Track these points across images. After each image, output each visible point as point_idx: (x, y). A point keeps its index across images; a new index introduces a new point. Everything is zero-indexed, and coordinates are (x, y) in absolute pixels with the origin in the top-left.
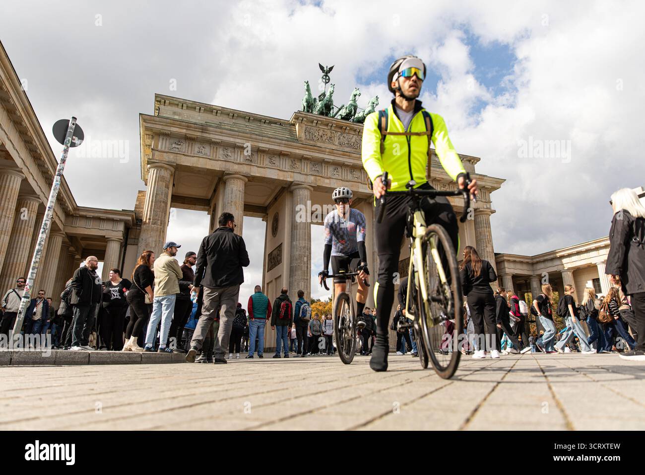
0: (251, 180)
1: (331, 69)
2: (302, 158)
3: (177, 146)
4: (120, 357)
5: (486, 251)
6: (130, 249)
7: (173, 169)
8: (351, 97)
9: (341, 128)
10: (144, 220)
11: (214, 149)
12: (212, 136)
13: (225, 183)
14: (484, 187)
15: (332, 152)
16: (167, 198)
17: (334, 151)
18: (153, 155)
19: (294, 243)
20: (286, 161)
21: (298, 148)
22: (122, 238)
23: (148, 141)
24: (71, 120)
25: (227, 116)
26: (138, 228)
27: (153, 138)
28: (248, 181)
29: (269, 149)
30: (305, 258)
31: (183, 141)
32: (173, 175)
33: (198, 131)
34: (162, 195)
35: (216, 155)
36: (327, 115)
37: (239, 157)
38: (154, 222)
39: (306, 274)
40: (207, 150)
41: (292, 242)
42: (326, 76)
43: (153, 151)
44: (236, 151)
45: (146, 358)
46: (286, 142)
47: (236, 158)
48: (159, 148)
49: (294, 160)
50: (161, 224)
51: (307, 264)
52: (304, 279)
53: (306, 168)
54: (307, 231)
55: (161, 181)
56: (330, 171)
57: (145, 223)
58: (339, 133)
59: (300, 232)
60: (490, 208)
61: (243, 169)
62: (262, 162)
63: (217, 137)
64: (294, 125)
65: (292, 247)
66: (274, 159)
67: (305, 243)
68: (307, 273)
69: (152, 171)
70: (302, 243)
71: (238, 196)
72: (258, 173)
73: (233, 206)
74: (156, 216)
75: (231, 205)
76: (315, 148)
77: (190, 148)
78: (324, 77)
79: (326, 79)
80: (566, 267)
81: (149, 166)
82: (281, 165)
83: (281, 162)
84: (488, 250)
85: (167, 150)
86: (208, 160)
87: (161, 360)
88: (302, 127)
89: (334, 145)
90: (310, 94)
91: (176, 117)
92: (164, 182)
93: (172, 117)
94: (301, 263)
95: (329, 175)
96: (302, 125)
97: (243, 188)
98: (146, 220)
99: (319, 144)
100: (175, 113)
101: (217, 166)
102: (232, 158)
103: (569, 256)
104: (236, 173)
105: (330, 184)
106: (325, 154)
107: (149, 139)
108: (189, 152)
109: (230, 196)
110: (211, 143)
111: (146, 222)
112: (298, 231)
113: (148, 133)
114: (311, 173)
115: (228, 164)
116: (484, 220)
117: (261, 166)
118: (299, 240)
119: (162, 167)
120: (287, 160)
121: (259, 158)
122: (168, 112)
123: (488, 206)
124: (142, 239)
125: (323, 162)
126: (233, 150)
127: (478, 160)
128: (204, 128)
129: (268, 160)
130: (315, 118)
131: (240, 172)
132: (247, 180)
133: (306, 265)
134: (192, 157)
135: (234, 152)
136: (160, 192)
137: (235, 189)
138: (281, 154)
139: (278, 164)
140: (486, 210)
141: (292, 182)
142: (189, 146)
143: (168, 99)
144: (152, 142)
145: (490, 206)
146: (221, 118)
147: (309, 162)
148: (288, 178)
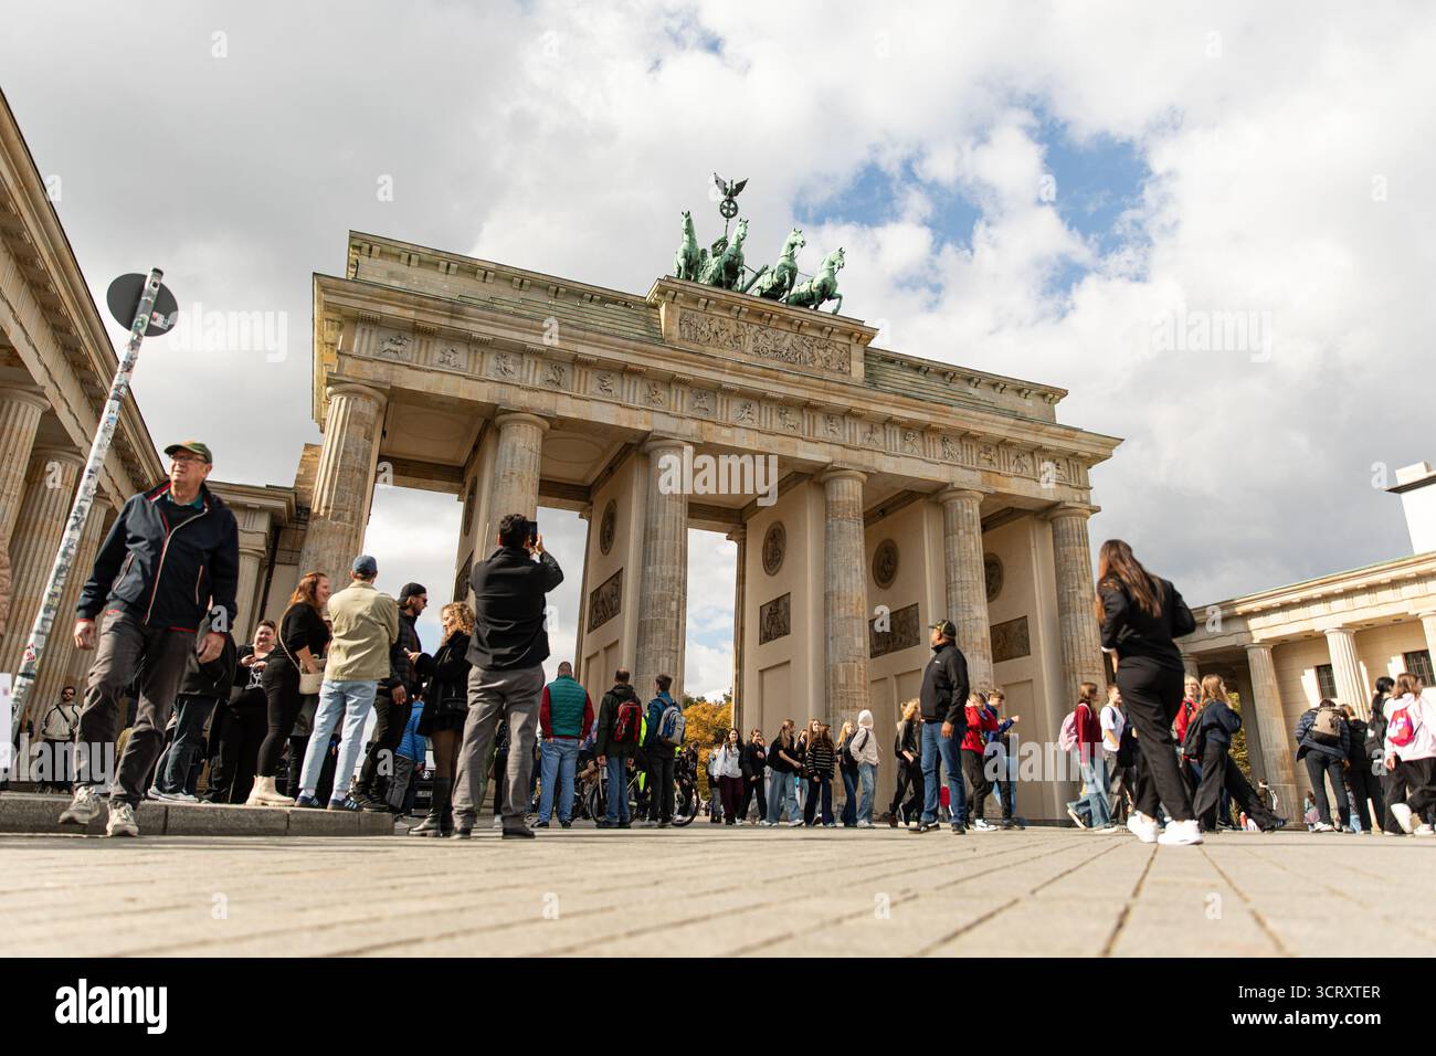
0: (557, 426)
1: (741, 186)
2: (672, 381)
3: (394, 348)
4: (238, 818)
5: (1077, 597)
6: (281, 573)
7: (382, 398)
8: (784, 250)
9: (760, 316)
10: (315, 510)
11: (475, 355)
12: (472, 327)
13: (498, 431)
14: (1074, 455)
15: (738, 369)
17: (744, 367)
18: (340, 365)
19: (650, 569)
20: (635, 385)
21: (664, 358)
22: (264, 549)
23: (330, 335)
24: (150, 274)
25: (507, 284)
26: (301, 527)
27: (341, 327)
28: (551, 427)
29: (599, 359)
30: (674, 604)
31: (408, 336)
32: (384, 411)
33: (442, 315)
34: (357, 454)
35: (481, 369)
36: (729, 286)
37: (531, 375)
38: (338, 513)
39: (674, 640)
40: (461, 357)
41: (644, 567)
42: (730, 201)
43: (342, 358)
44: (526, 362)
45: (298, 822)
46: (637, 345)
47: (524, 376)
48: (355, 349)
49: (654, 385)
50: (353, 518)
51: (678, 616)
52: (670, 650)
53: (681, 402)
54: (678, 542)
55: (356, 423)
56: (733, 411)
57: (317, 516)
58: (756, 327)
59: (663, 543)
60: (1087, 503)
61: (538, 402)
62: (582, 386)
63: (483, 329)
64: (656, 307)
65: (644, 577)
66: (609, 380)
67: (674, 570)
68: (677, 638)
69: (336, 400)
70: (667, 570)
71: (527, 461)
72: (574, 412)
73: (516, 484)
74: (342, 501)
75: (511, 481)
76: (702, 358)
77: (423, 351)
78: (726, 204)
79: (729, 209)
80: (1258, 637)
81: (330, 389)
82: (625, 395)
83: (626, 388)
84: (1083, 596)
85: (371, 355)
86: (463, 380)
87: (333, 828)
88: (673, 312)
89: (743, 352)
90: (692, 241)
91: (395, 283)
92: (361, 425)
93: (386, 283)
94: (663, 614)
95: (730, 420)
96: (675, 307)
97: (539, 443)
98: (319, 509)
99: (710, 351)
100: (391, 275)
101: (482, 393)
102: (517, 376)
103: (1265, 612)
104: (525, 410)
105: (733, 438)
106: (723, 372)
107: (333, 329)
108: (422, 361)
109: (509, 460)
110: (469, 341)
111: (318, 513)
112: (659, 542)
113: (330, 315)
114: (690, 414)
115: (506, 389)
116: (1076, 528)
117: (581, 395)
118: (662, 562)
119: (358, 393)
120: (638, 385)
121: (576, 379)
122: (376, 271)
123: (1084, 498)
124: (309, 554)
125: (718, 390)
126: (518, 359)
127: (1064, 393)
128: (455, 309)
129: (597, 382)
130: (703, 293)
131: (532, 409)
132: (547, 425)
133: (675, 619)
134: (428, 371)
135: (522, 363)
136: (352, 449)
137: (520, 444)
138: (626, 371)
139: (619, 392)
140: (1079, 505)
141: (648, 433)
142: (420, 347)
143: (378, 244)
144: (338, 337)
145: (1089, 496)
146: (494, 287)
147: (686, 389)
148: (641, 422)
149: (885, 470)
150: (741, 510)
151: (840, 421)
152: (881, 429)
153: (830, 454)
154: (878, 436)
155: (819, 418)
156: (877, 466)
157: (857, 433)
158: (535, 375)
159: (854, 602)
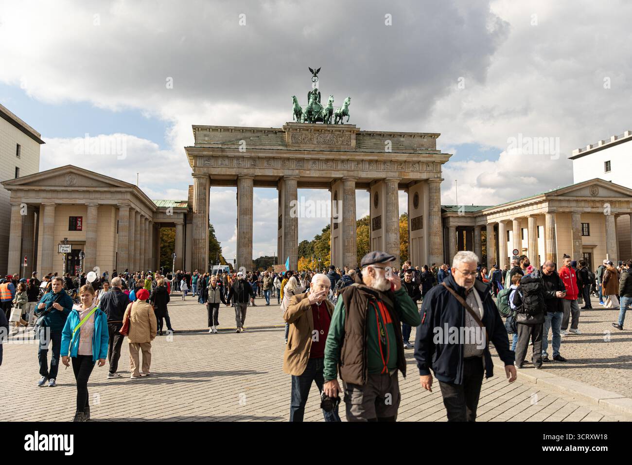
1: (319, 70)
2: (288, 159)
3: (208, 163)
6: (188, 226)
7: (208, 176)
8: (328, 103)
9: (318, 130)
11: (230, 161)
14: (433, 162)
15: (309, 152)
16: (206, 196)
17: (311, 152)
18: (195, 170)
21: (285, 153)
22: (183, 222)
29: (266, 157)
31: (211, 159)
33: (220, 152)
35: (232, 165)
38: (200, 212)
40: (227, 162)
43: (194, 168)
47: (245, 165)
48: (198, 165)
49: (284, 161)
53: (293, 165)
55: (201, 186)
56: (310, 165)
57: (195, 212)
58: (317, 134)
60: (440, 178)
61: (249, 172)
62: (262, 165)
63: (232, 154)
64: (285, 132)
66: (269, 162)
69: (195, 180)
71: (248, 190)
72: (260, 173)
73: (245, 197)
74: (200, 208)
76: (297, 152)
77: (216, 163)
81: (193, 177)
82: (275, 165)
83: (275, 163)
85: (202, 166)
86: (228, 169)
88: (289, 135)
89: (313, 144)
90: (297, 105)
91: (207, 138)
95: (309, 168)
96: (289, 133)
98: (195, 210)
99: (302, 145)
101: (233, 172)
102: (243, 165)
104: (246, 175)
105: (310, 174)
106: (305, 154)
108: (216, 165)
109: (243, 190)
110: (227, 157)
114: (296, 168)
115: (240, 169)
116: (436, 187)
117: (262, 168)
119: (200, 177)
120: (279, 162)
121: (260, 163)
123: (439, 176)
124: (194, 223)
125: (303, 159)
126: (242, 160)
127: (438, 135)
129: (266, 162)
130: (298, 127)
131: (248, 174)
134: (218, 168)
135: (244, 161)
136: (201, 194)
137: (245, 185)
138: (274, 158)
139: (273, 165)
140: (435, 179)
141: (283, 176)
142: (215, 161)
143: (200, 128)
145: (441, 175)
146: (235, 133)
147: (294, 161)
148: (281, 174)
149: (362, 177)
150: (330, 182)
151: (346, 162)
152: (361, 163)
153: (343, 174)
154: (360, 166)
155: (339, 163)
156: (359, 176)
157: (353, 166)
158: (248, 164)
159: (350, 220)
